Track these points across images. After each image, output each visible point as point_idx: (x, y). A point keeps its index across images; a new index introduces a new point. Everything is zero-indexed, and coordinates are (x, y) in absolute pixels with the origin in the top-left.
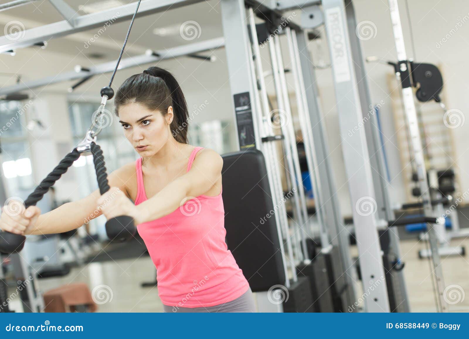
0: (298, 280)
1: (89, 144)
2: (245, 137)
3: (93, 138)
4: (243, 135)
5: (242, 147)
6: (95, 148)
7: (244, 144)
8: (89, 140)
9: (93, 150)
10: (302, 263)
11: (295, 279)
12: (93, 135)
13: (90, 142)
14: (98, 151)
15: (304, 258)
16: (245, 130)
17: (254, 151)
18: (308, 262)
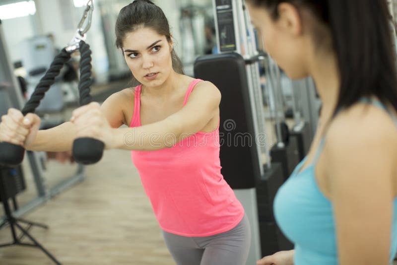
0: (272, 166)
1: (77, 43)
2: (225, 37)
3: (82, 36)
4: (224, 34)
5: (223, 47)
6: (83, 48)
7: (223, 43)
8: (77, 39)
9: (82, 50)
10: (275, 146)
11: (269, 165)
12: (82, 33)
13: (79, 41)
14: (86, 52)
15: (278, 142)
16: (225, 29)
17: (234, 56)
18: (281, 145)
